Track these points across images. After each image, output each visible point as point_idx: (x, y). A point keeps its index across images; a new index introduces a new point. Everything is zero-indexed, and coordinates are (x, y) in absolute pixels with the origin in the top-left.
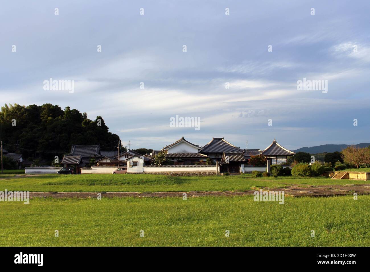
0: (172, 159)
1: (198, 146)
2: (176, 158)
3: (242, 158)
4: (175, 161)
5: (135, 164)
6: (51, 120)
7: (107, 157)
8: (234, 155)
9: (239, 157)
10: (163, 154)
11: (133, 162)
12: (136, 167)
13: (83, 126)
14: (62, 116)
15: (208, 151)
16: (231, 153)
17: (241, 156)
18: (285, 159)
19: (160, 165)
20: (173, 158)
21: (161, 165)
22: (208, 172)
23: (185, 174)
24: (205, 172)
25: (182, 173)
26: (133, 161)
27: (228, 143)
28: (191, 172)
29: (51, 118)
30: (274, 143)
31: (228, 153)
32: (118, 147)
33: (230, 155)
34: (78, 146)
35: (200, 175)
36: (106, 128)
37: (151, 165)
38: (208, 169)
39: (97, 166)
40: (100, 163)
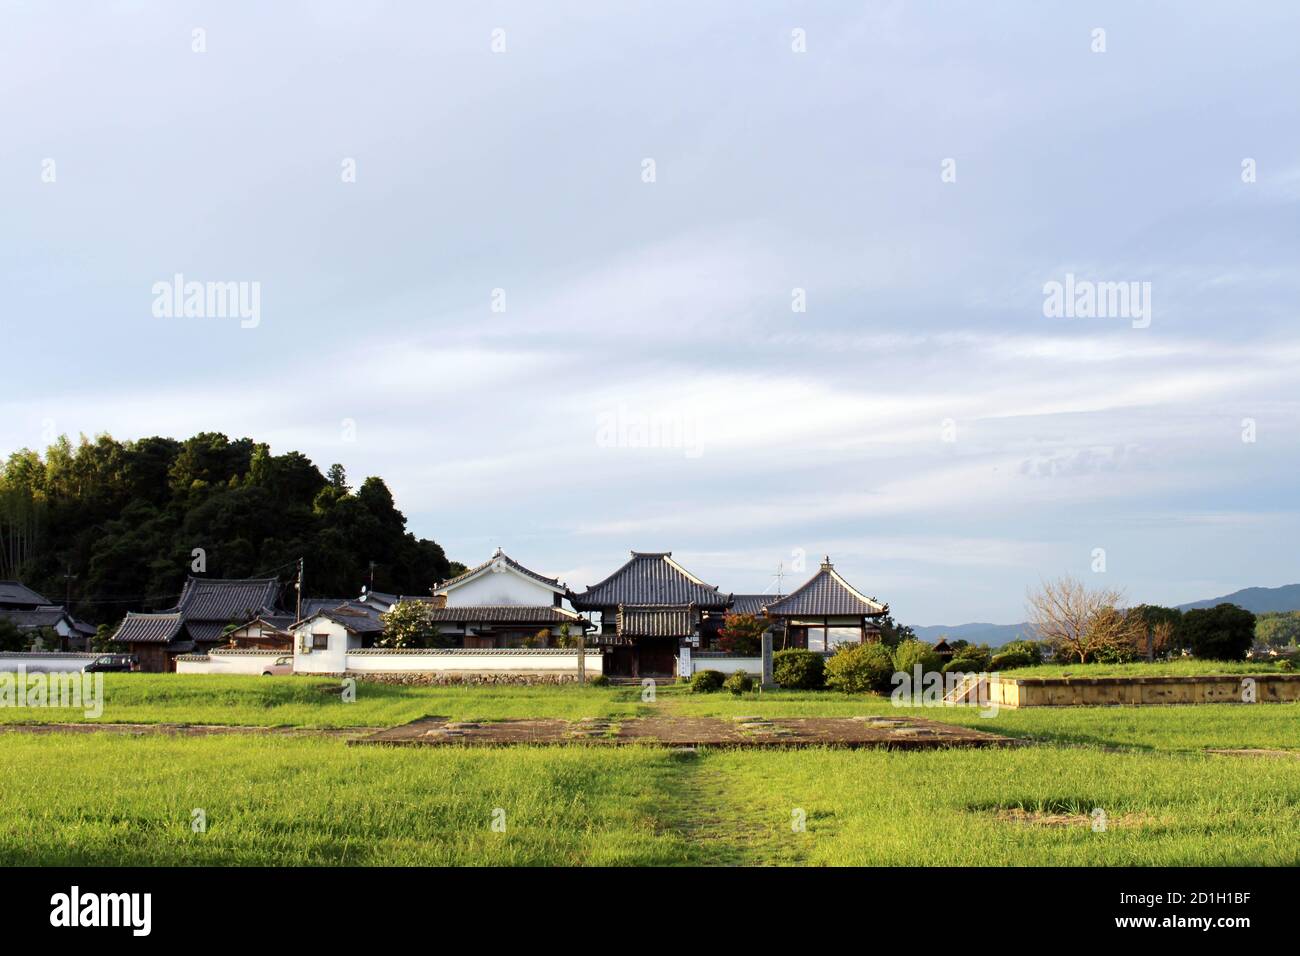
0: (458, 628)
1: (554, 582)
2: (473, 622)
3: (682, 623)
4: (469, 633)
5: (321, 643)
6: (203, 491)
8: (658, 614)
9: (672, 623)
10: (413, 610)
11: (315, 636)
12: (324, 652)
13: (318, 510)
14: (241, 476)
16: (645, 608)
17: (682, 617)
18: (858, 631)
19: (401, 647)
20: (462, 625)
21: (406, 647)
22: (561, 674)
23: (486, 679)
24: (553, 673)
25: (473, 676)
26: (315, 633)
27: (681, 571)
28: (505, 673)
29: (202, 483)
30: (824, 573)
31: (634, 608)
32: (298, 586)
33: (644, 614)
34: (207, 582)
35: (533, 682)
36: (398, 519)
37: (374, 647)
38: (562, 662)
39: (230, 648)
40: (240, 639)
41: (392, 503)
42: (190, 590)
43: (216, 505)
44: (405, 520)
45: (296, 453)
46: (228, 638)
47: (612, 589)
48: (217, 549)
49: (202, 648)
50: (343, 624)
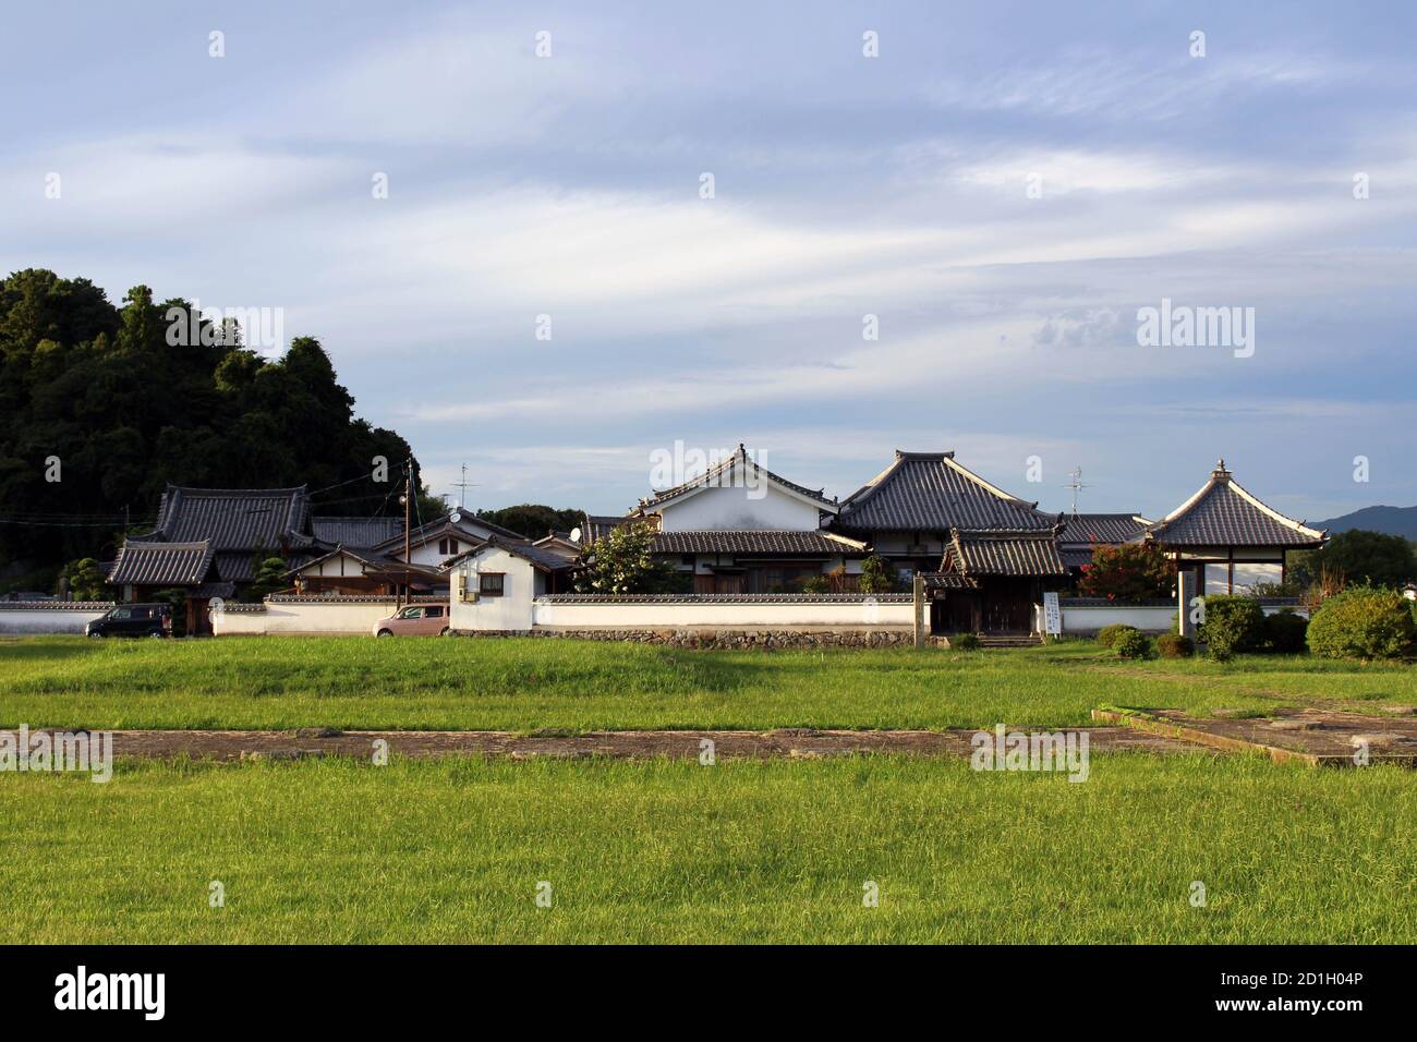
0: (684, 563)
1: (818, 495)
2: (704, 555)
3: (1048, 557)
4: (700, 570)
5: (492, 586)
6: (56, 356)
7: (348, 549)
8: (1009, 542)
9: (1034, 556)
10: (638, 536)
11: (483, 576)
12: (497, 600)
13: (222, 386)
14: (111, 337)
15: (870, 519)
16: (989, 534)
17: (1045, 548)
18: (1277, 568)
19: (620, 591)
20: (689, 558)
21: (629, 592)
22: (869, 631)
23: (753, 638)
24: (856, 629)
25: (735, 634)
26: (482, 570)
27: (974, 479)
28: (781, 629)
29: (54, 346)
30: (1220, 483)
31: (976, 534)
32: (403, 500)
33: (988, 542)
34: (195, 494)
35: (826, 642)
37: (575, 592)
38: (872, 613)
39: (295, 593)
40: (310, 580)
41: (333, 375)
43: (82, 377)
45: (178, 299)
50: (526, 557)
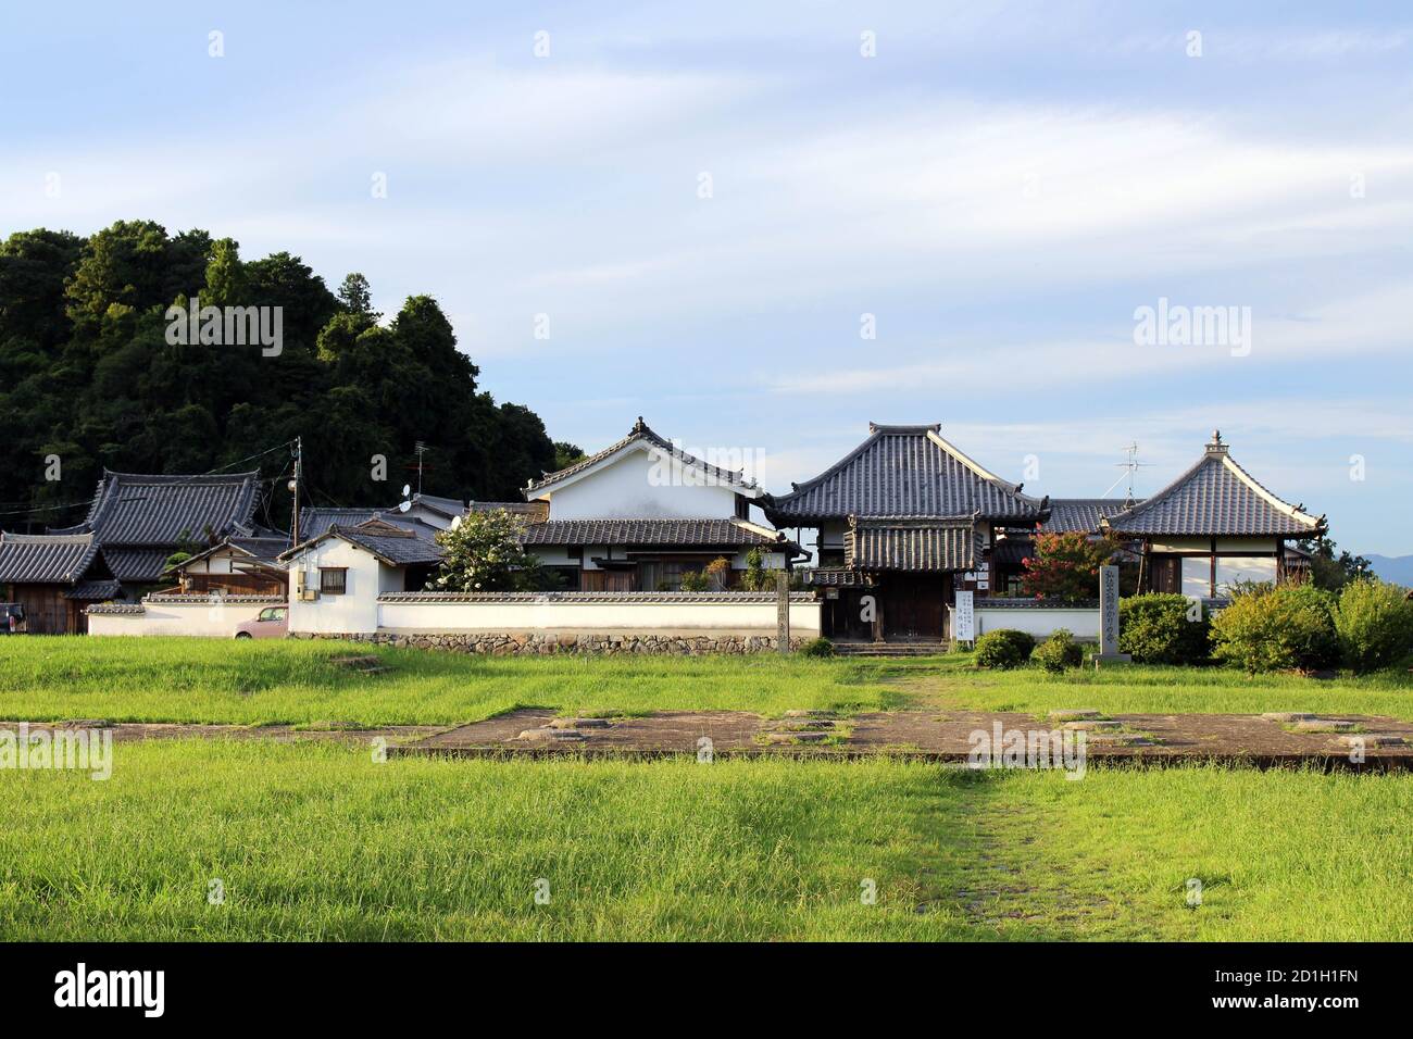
0: (570, 558)
2: (595, 547)
3: (959, 548)
4: (589, 565)
5: (334, 582)
6: (127, 325)
8: (917, 531)
9: (942, 548)
11: (324, 571)
12: (339, 598)
16: (895, 522)
17: (959, 538)
19: (472, 588)
20: (576, 551)
21: (480, 590)
22: (748, 635)
23: (618, 644)
24: (734, 634)
25: (595, 640)
26: (323, 565)
27: (958, 456)
28: (651, 633)
29: (124, 310)
30: (1212, 461)
31: (878, 521)
32: (293, 485)
33: (893, 531)
34: (136, 480)
35: (700, 650)
36: (464, 370)
37: (427, 590)
38: (751, 615)
39: (179, 592)
40: (195, 577)
41: (453, 341)
42: (109, 493)
43: (149, 346)
44: (476, 371)
45: (285, 255)
46: (175, 574)
47: (836, 489)
48: (154, 423)
49: (132, 592)
50: (371, 549)
